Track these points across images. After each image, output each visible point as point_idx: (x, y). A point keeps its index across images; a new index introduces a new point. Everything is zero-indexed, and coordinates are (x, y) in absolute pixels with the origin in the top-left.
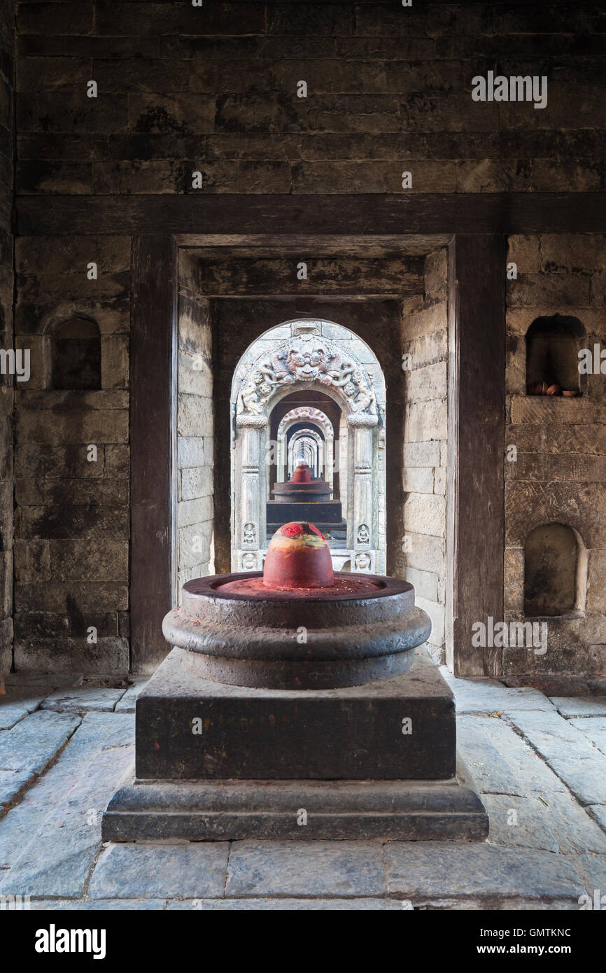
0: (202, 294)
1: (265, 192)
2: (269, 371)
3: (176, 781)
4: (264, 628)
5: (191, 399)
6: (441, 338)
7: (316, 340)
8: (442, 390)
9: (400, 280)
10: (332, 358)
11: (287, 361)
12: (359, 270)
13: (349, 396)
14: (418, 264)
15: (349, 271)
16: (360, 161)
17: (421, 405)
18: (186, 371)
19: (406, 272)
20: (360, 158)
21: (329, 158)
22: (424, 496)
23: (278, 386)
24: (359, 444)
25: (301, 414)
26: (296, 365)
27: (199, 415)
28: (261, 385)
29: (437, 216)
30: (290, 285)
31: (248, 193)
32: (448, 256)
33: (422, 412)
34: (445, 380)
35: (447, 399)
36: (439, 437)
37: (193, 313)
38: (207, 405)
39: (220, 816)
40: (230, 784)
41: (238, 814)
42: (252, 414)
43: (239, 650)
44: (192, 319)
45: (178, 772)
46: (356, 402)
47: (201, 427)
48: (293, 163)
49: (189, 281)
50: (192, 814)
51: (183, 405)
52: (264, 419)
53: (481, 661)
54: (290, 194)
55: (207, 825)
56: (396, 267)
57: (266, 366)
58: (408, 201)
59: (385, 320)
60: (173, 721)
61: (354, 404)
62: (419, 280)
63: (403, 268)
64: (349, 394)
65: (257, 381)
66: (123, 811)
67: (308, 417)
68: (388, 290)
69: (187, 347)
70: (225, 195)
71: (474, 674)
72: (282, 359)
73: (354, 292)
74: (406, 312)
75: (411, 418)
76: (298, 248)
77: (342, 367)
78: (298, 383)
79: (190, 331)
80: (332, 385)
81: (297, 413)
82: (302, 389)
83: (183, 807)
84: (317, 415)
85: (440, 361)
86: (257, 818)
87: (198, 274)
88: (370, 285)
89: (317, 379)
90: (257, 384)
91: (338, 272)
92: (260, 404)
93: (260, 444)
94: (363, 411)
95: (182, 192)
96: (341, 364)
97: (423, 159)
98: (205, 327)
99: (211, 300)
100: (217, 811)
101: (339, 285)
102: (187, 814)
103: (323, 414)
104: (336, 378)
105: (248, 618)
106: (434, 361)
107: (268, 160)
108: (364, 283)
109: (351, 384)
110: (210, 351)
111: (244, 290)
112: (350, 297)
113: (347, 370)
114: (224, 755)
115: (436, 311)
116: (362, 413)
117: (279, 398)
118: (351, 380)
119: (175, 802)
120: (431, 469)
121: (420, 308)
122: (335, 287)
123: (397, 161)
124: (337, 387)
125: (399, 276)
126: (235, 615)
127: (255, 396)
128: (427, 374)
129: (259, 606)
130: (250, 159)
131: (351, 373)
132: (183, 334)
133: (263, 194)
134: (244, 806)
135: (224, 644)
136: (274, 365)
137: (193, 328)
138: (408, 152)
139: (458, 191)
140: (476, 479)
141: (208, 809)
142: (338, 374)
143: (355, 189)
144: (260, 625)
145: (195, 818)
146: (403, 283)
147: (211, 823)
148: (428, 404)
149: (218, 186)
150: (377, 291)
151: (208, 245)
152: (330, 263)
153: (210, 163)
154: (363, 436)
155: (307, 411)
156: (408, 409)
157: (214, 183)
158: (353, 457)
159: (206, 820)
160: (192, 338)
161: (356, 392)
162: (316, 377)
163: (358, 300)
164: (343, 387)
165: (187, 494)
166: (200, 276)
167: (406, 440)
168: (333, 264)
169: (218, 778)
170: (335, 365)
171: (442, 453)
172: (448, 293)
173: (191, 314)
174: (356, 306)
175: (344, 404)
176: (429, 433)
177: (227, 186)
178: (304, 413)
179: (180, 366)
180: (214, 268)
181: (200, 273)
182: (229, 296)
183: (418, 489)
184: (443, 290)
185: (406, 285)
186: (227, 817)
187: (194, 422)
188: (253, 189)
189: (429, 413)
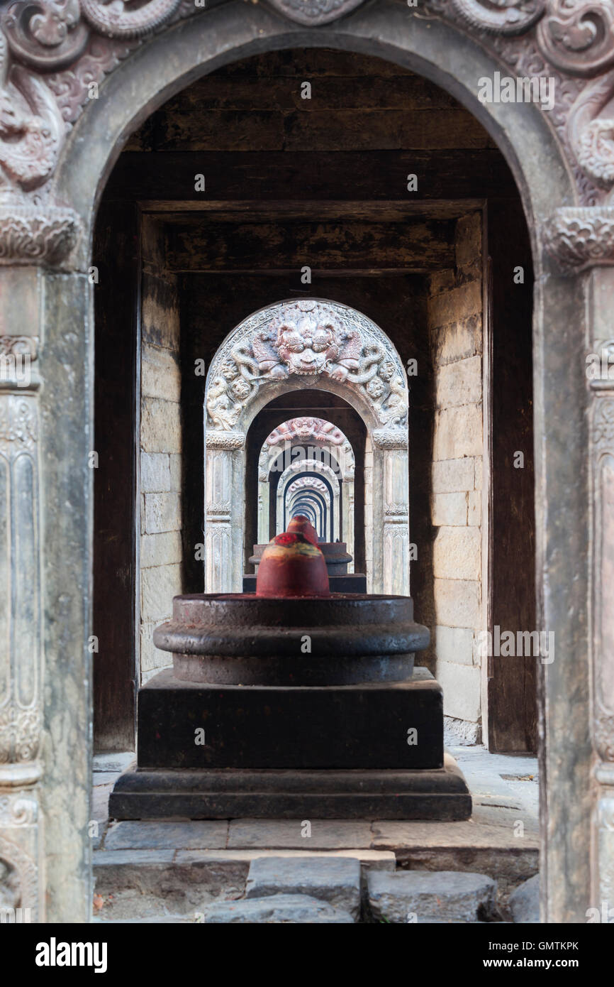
0: (168, 269)
1: (252, 149)
2: (248, 360)
3: (176, 769)
4: (260, 627)
5: (156, 405)
6: (475, 326)
7: (321, 310)
8: (476, 392)
9: (424, 250)
10: (347, 339)
11: (276, 343)
12: (371, 237)
13: (374, 399)
14: (447, 230)
15: (359, 239)
16: (368, 110)
17: (452, 412)
18: (150, 368)
19: (433, 240)
20: (369, 106)
21: (330, 107)
22: (456, 530)
23: (262, 382)
24: (390, 476)
25: (298, 431)
26: (290, 350)
27: (165, 425)
28: (235, 382)
29: (464, 177)
30: (282, 257)
31: (230, 150)
32: (482, 223)
33: (454, 420)
34: (479, 379)
35: (481, 403)
36: (473, 452)
37: (158, 295)
38: (173, 411)
39: (219, 796)
40: (227, 772)
41: (236, 794)
42: (220, 427)
43: (235, 645)
44: (157, 302)
45: (177, 761)
46: (385, 409)
47: (167, 440)
48: (286, 113)
49: (154, 255)
50: (193, 794)
51: (146, 412)
52: (240, 436)
53: (523, 733)
54: (283, 151)
55: (207, 804)
56: (419, 233)
57: (242, 351)
58: (428, 159)
59: (407, 299)
60: (173, 712)
61: (382, 411)
62: (448, 249)
63: (428, 234)
64: (374, 395)
65: (228, 375)
66: (129, 791)
67: (312, 436)
68: (409, 263)
69: (152, 338)
70: (201, 152)
71: (514, 748)
72: (268, 340)
73: (365, 265)
74: (434, 289)
75: (440, 429)
76: (292, 212)
77: (364, 353)
78: (293, 378)
79: (155, 318)
80: (347, 381)
81: (292, 429)
82: (299, 388)
83: (184, 788)
84: (328, 432)
85: (474, 355)
86: (254, 798)
87: (165, 244)
88: (385, 257)
89: (323, 372)
90: (229, 380)
91: (345, 240)
92: (233, 412)
93: (233, 476)
94: (397, 423)
95: (150, 149)
96: (361, 349)
97: (446, 107)
98: (171, 311)
99: (180, 276)
100: (216, 792)
101: (345, 257)
102: (188, 794)
103: (338, 431)
104: (354, 371)
105: (243, 618)
106: (467, 355)
107: (254, 109)
108: (378, 254)
109: (377, 379)
110: (178, 341)
111: (222, 263)
112: (359, 271)
113: (372, 357)
114: (222, 744)
115: (469, 290)
116: (396, 426)
117: (264, 402)
118: (378, 373)
119: (177, 784)
120: (464, 495)
121: (450, 285)
122: (340, 259)
123: (414, 110)
124: (354, 385)
125: (423, 245)
126: (230, 615)
127: (224, 399)
128: (459, 371)
129: (255, 605)
130: (233, 108)
131: (378, 362)
132: (147, 322)
133: (250, 151)
134: (242, 787)
135: (221, 641)
136: (255, 350)
137: (158, 313)
138: (428, 99)
139: (490, 146)
140: (514, 503)
141: (208, 790)
142: (356, 364)
143: (363, 144)
144: (255, 623)
145: (196, 798)
146: (428, 253)
147: (211, 803)
148: (461, 410)
149: (193, 141)
150: (395, 264)
151: (179, 209)
152: (334, 228)
153: (184, 113)
154: (398, 462)
155: (309, 426)
156: (437, 417)
157: (189, 138)
158: (381, 497)
159: (206, 800)
160: (157, 326)
161: (386, 391)
162: (323, 369)
163: (370, 274)
164: (365, 385)
165: (150, 526)
166: (166, 247)
167: (435, 457)
168: (337, 230)
169: (216, 767)
170: (351, 350)
171: (477, 473)
172: (482, 270)
173: (156, 295)
174: (370, 282)
175: (366, 412)
176: (462, 448)
177: (205, 141)
178: (305, 429)
179: (143, 362)
180: (184, 235)
181: (167, 242)
182: (203, 271)
183: (449, 521)
184: (477, 265)
185: (432, 256)
186: (226, 797)
187: (159, 434)
188: (237, 145)
189: (462, 421)
